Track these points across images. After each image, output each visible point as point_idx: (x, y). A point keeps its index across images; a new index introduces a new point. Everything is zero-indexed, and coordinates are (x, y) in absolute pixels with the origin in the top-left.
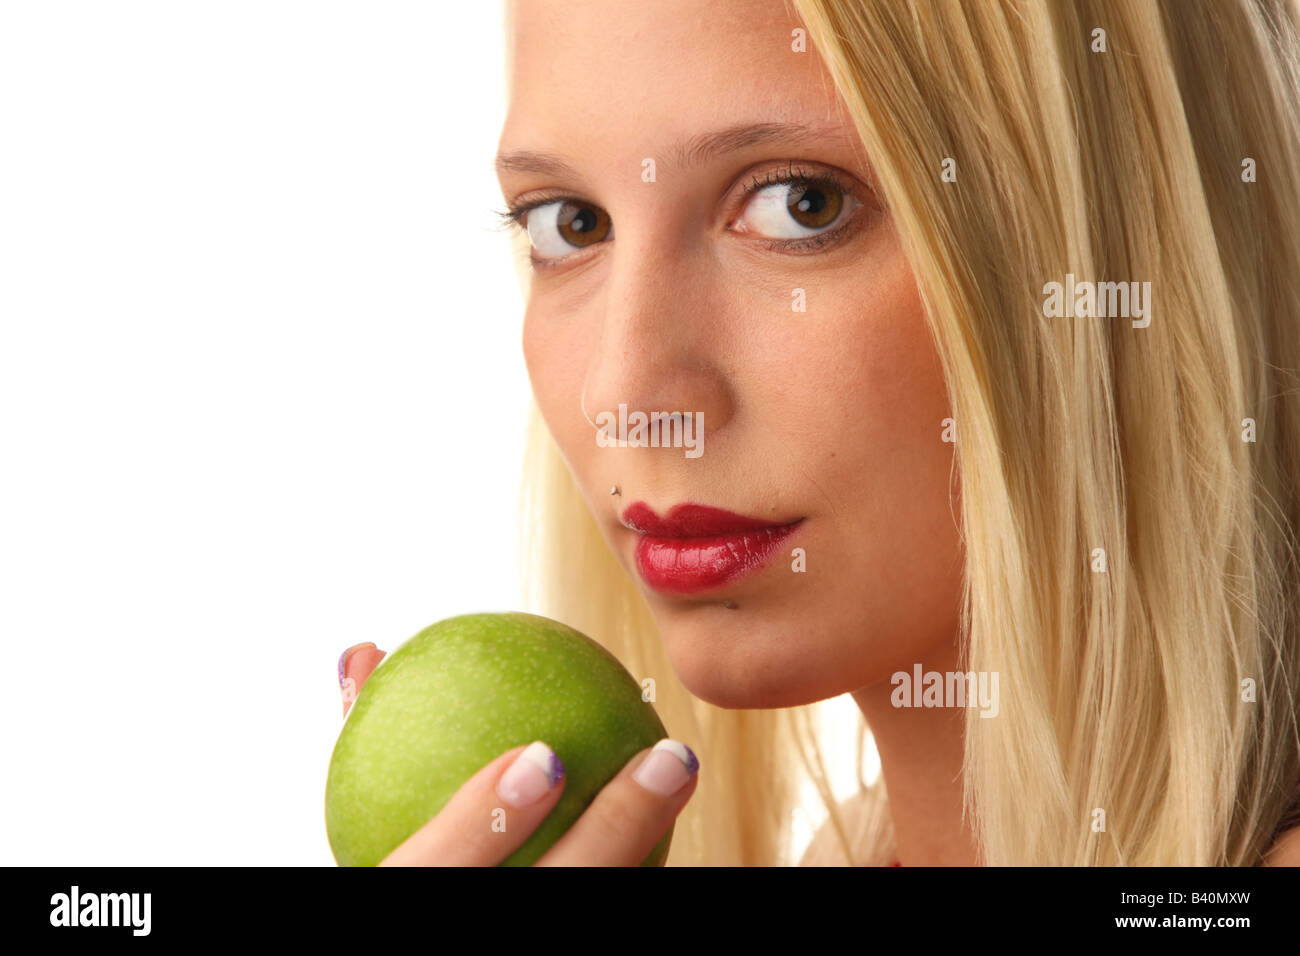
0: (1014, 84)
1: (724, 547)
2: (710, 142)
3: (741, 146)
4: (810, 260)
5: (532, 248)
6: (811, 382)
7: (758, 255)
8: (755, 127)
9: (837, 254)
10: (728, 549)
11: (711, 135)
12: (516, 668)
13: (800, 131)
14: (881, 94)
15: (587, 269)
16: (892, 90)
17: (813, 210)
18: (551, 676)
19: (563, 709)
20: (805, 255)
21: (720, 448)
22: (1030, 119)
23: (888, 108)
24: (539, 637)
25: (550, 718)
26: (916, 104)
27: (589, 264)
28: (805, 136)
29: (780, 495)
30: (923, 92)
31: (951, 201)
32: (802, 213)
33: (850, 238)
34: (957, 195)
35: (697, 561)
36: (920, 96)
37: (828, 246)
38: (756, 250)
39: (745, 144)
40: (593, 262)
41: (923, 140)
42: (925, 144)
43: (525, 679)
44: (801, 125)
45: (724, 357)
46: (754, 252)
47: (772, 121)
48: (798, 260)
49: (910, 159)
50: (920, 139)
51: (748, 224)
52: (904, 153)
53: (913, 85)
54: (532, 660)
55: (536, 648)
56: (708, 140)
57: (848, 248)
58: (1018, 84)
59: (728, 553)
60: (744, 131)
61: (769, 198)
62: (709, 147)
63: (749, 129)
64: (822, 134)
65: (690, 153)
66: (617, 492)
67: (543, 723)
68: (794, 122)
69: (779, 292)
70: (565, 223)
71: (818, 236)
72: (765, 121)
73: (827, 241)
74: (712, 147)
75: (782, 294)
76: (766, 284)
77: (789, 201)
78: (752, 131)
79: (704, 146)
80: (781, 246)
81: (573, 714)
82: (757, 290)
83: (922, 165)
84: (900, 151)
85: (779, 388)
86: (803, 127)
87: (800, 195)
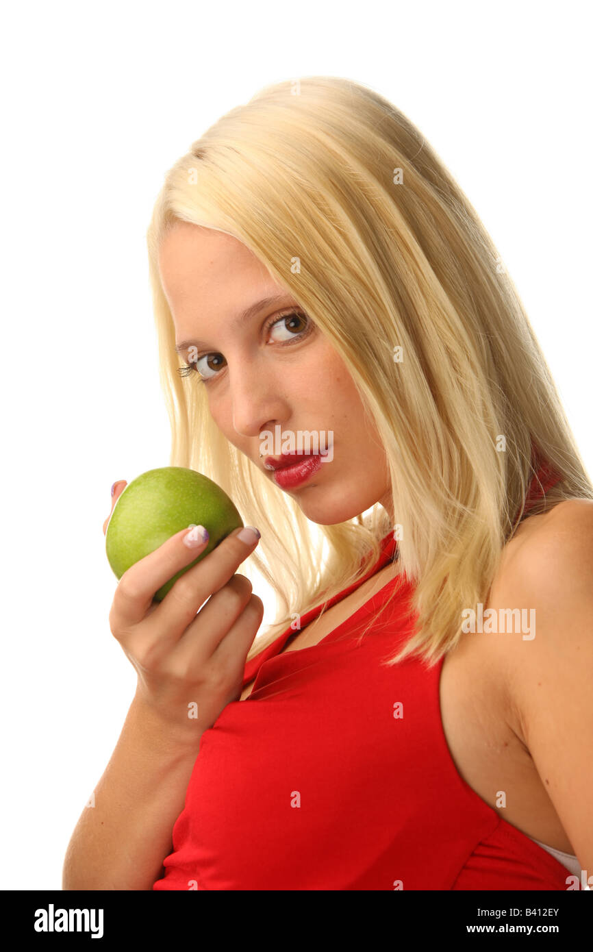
4: (298, 345)
5: (202, 377)
8: (261, 302)
9: (308, 339)
11: (246, 310)
15: (224, 378)
18: (200, 494)
20: (296, 343)
27: (224, 375)
28: (281, 299)
32: (292, 328)
33: (312, 331)
37: (304, 337)
39: (260, 310)
46: (278, 349)
48: (294, 346)
51: (274, 339)
55: (192, 483)
56: (246, 313)
57: (311, 336)
61: (279, 327)
63: (259, 304)
64: (286, 296)
65: (241, 320)
67: (200, 517)
68: (275, 295)
69: (292, 360)
71: (299, 335)
72: (265, 297)
74: (248, 315)
76: (287, 359)
77: (285, 325)
79: (245, 316)
80: (288, 343)
86: (279, 296)
87: (288, 322)
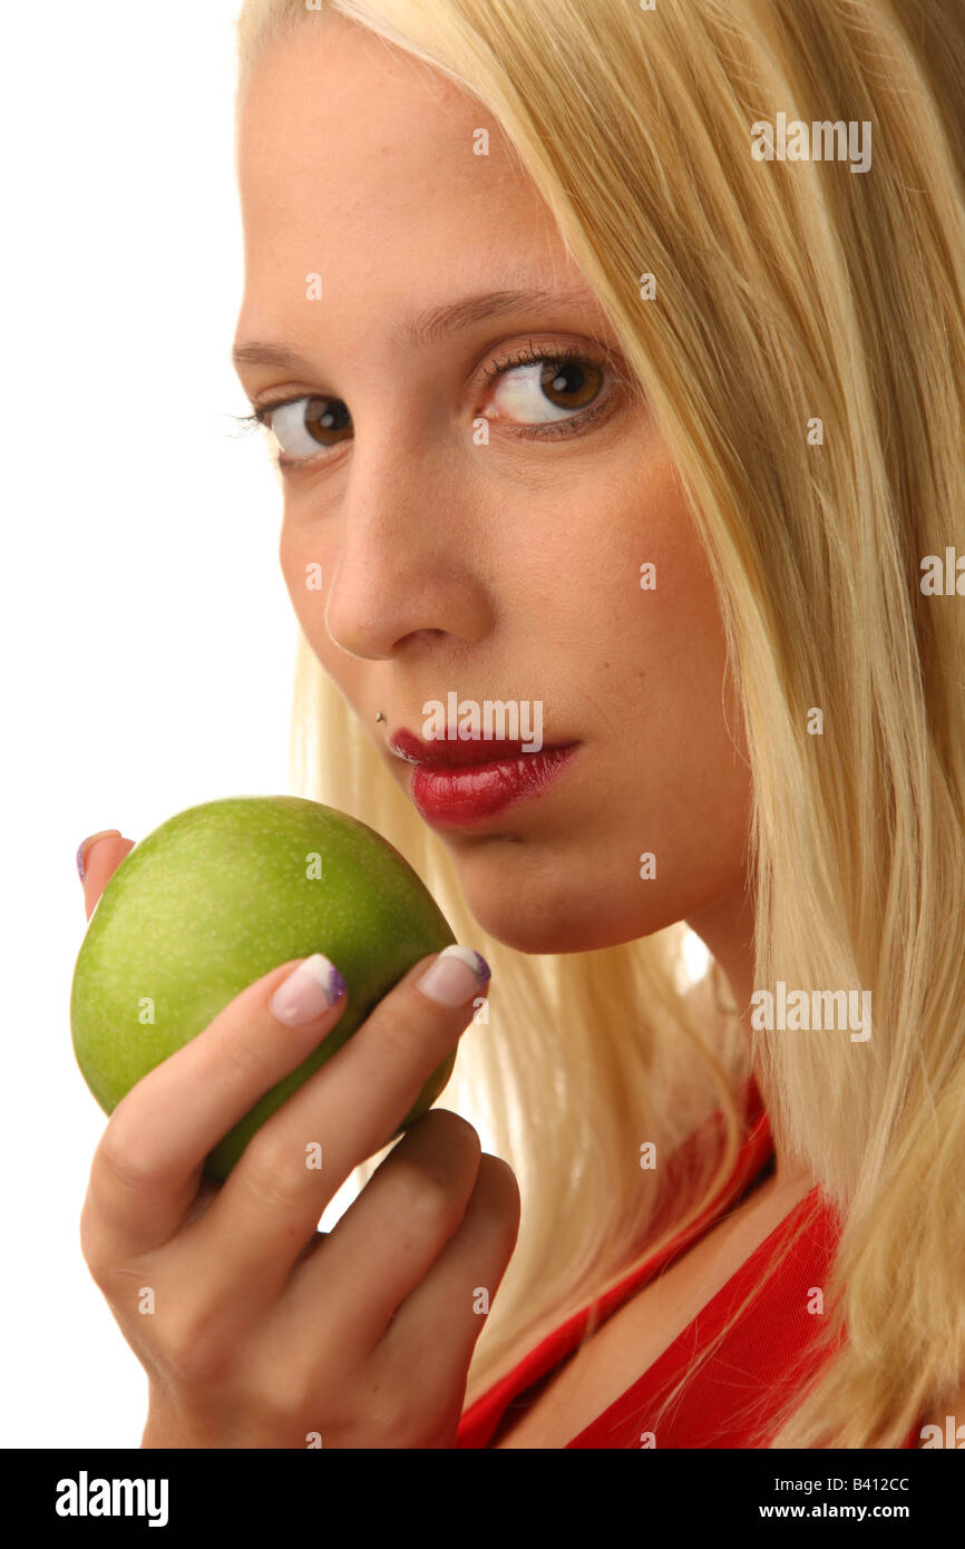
0: (779, 232)
1: (496, 772)
2: (442, 317)
3: (478, 319)
4: (563, 446)
5: (280, 451)
6: (576, 584)
7: (509, 443)
8: (490, 296)
9: (595, 436)
10: (500, 773)
11: (442, 308)
12: (275, 864)
13: (540, 299)
14: (621, 254)
15: (337, 469)
16: (634, 249)
17: (571, 389)
19: (329, 909)
20: (559, 440)
21: (482, 662)
22: (799, 269)
23: (628, 269)
24: (299, 825)
25: (315, 919)
26: (662, 263)
27: (338, 464)
28: (546, 304)
29: (551, 714)
30: (670, 250)
31: (708, 371)
32: (559, 392)
33: (608, 418)
34: (716, 364)
35: (470, 787)
36: (666, 254)
37: (584, 428)
38: (505, 437)
39: (483, 316)
40: (342, 461)
41: (672, 302)
42: (674, 306)
43: (286, 876)
44: (540, 290)
45: (480, 561)
46: (504, 440)
47: (509, 289)
48: (550, 446)
49: (657, 326)
50: (669, 303)
51: (499, 409)
52: (650, 319)
53: (659, 243)
54: (293, 854)
56: (439, 315)
57: (607, 429)
58: (783, 233)
59: (502, 778)
60: (479, 301)
61: (521, 379)
62: (442, 321)
63: (484, 299)
64: (565, 300)
65: (422, 331)
66: (382, 718)
67: (308, 926)
68: (534, 288)
69: (537, 484)
70: (313, 419)
71: (572, 419)
72: (502, 289)
73: (583, 424)
74: (446, 322)
75: (540, 486)
76: (522, 477)
77: (542, 380)
78: (488, 301)
79: (437, 321)
80: (533, 432)
81: (341, 913)
82: (513, 484)
83: (671, 331)
84: (645, 317)
85: (543, 593)
86: (544, 294)
87: (555, 374)
